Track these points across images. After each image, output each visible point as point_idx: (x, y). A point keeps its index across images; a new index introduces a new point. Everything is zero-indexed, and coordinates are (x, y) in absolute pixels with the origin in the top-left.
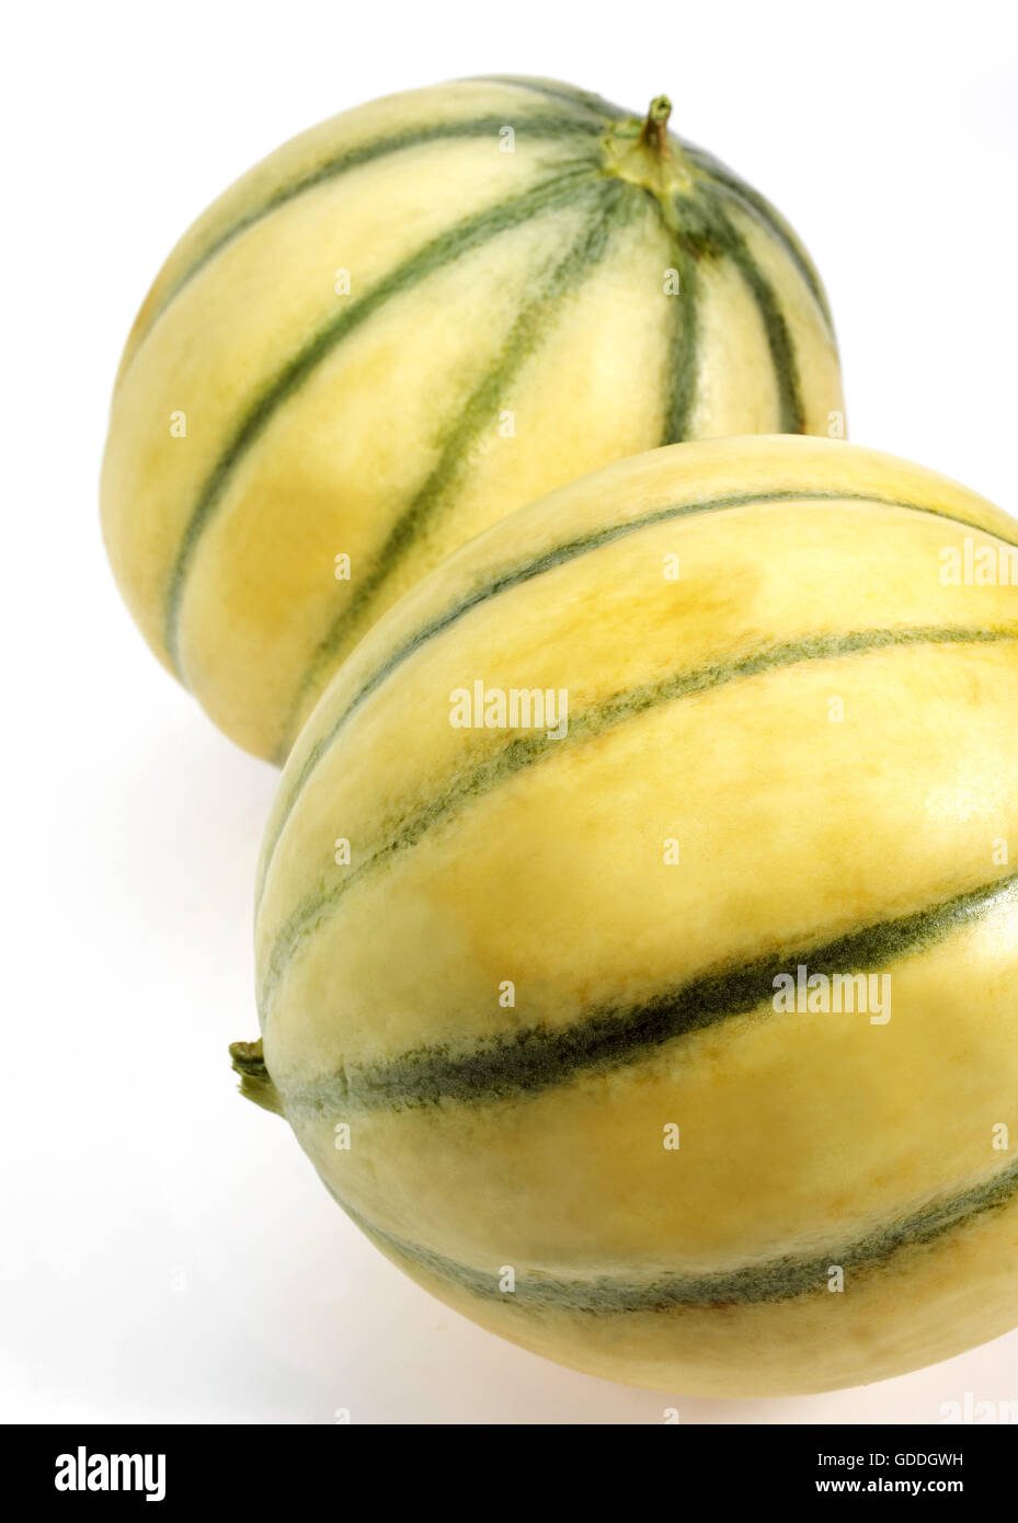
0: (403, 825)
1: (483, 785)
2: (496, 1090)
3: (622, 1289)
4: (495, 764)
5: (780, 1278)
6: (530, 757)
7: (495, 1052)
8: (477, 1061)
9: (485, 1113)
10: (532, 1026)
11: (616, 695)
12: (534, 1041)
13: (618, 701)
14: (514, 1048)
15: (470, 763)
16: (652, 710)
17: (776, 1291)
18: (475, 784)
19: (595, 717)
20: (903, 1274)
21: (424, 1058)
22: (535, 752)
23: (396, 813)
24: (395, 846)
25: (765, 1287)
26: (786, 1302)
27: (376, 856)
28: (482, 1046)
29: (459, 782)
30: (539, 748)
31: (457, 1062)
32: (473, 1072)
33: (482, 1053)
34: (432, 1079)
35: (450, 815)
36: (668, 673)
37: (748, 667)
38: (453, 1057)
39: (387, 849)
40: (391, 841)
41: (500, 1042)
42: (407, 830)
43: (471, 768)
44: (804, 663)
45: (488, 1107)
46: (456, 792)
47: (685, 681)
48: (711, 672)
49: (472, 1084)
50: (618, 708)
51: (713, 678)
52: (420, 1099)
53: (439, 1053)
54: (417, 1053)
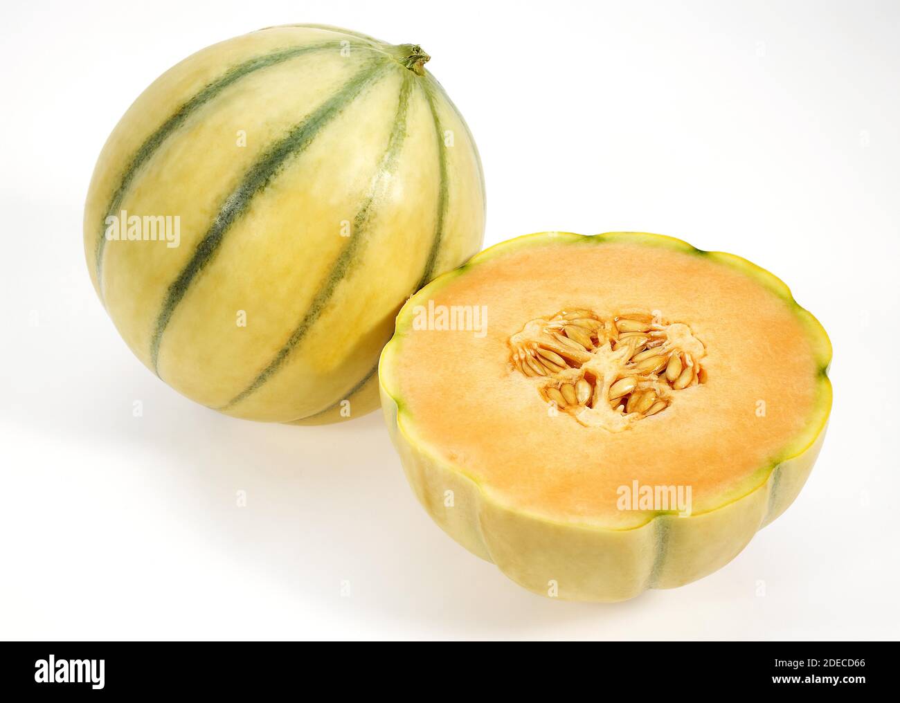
2: (268, 155)
7: (276, 169)
8: (281, 160)
9: (268, 144)
10: (266, 189)
11: (320, 316)
12: (263, 184)
13: (317, 314)
14: (269, 176)
16: (303, 318)
19: (320, 303)
21: (303, 146)
28: (282, 167)
31: (289, 154)
32: (281, 155)
33: (280, 165)
34: (296, 140)
36: (309, 334)
37: (285, 352)
38: (292, 155)
40: (368, 211)
41: (275, 174)
42: (364, 219)
44: (269, 364)
45: (268, 147)
47: (300, 334)
48: (295, 343)
49: (279, 150)
50: (315, 312)
51: (293, 342)
52: (298, 128)
53: (298, 152)
54: (308, 146)
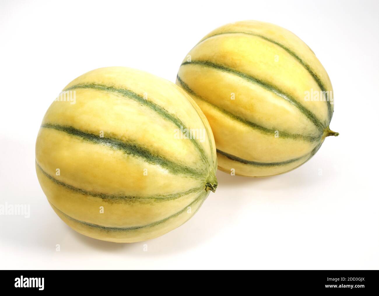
0: (130, 200)
1: (112, 196)
3: (153, 108)
4: (108, 198)
5: (128, 94)
6: (101, 195)
15: (113, 201)
17: (131, 92)
18: (113, 197)
20: (112, 83)
22: (100, 195)
23: (131, 203)
24: (134, 197)
25: (131, 94)
26: (131, 90)
27: (139, 198)
29: (116, 200)
30: (99, 195)
35: (120, 195)
39: (136, 198)
43: (113, 200)
46: (118, 198)
